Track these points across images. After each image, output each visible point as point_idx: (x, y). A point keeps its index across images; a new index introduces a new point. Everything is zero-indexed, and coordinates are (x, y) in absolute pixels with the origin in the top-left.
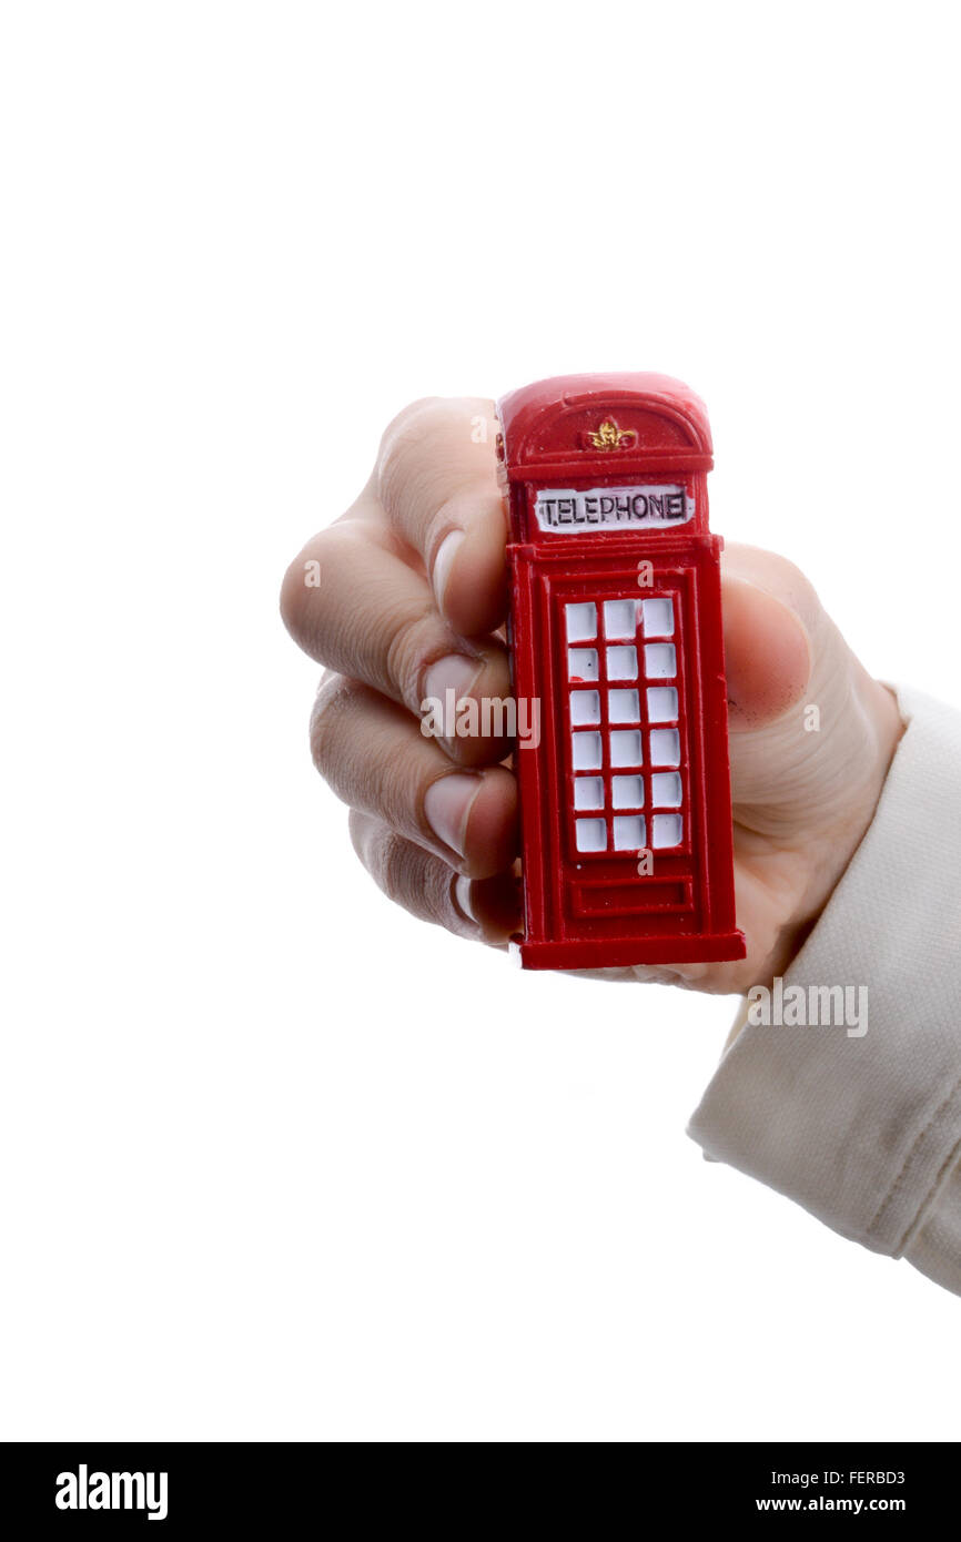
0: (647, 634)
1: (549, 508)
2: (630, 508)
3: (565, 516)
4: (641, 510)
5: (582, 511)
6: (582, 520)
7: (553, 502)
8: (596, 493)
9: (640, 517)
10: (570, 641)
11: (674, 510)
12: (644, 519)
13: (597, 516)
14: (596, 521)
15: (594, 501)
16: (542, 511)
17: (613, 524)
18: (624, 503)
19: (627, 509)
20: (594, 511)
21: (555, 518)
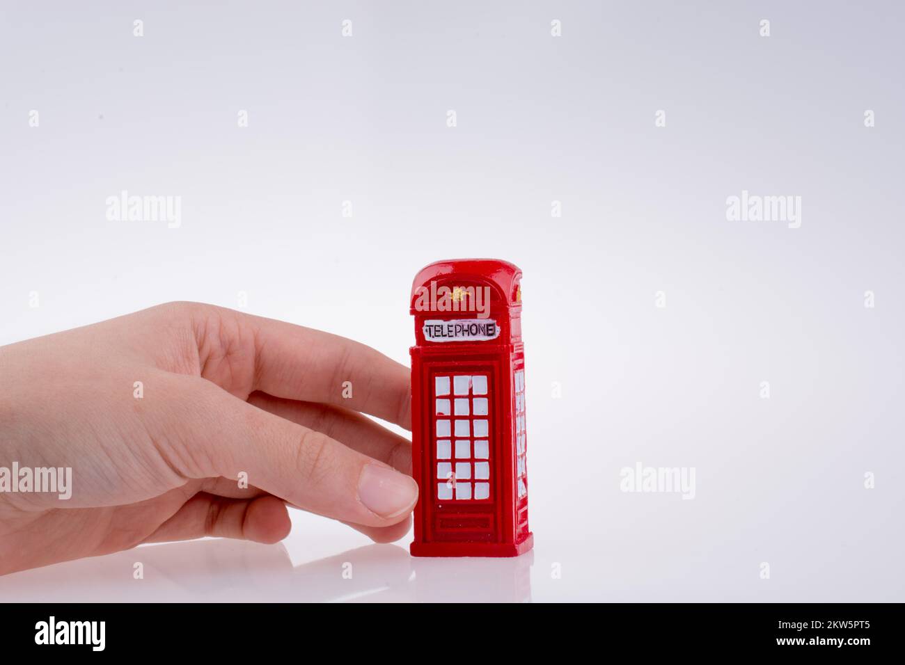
0: (474, 393)
1: (430, 329)
2: (469, 330)
3: (437, 333)
4: (474, 332)
5: (445, 331)
6: (445, 336)
7: (432, 326)
8: (453, 322)
9: (474, 334)
10: (437, 395)
11: (490, 332)
12: (476, 336)
13: (453, 333)
14: (452, 336)
15: (452, 326)
16: (427, 331)
17: (461, 338)
18: (466, 328)
19: (466, 331)
20: (451, 331)
21: (433, 334)
